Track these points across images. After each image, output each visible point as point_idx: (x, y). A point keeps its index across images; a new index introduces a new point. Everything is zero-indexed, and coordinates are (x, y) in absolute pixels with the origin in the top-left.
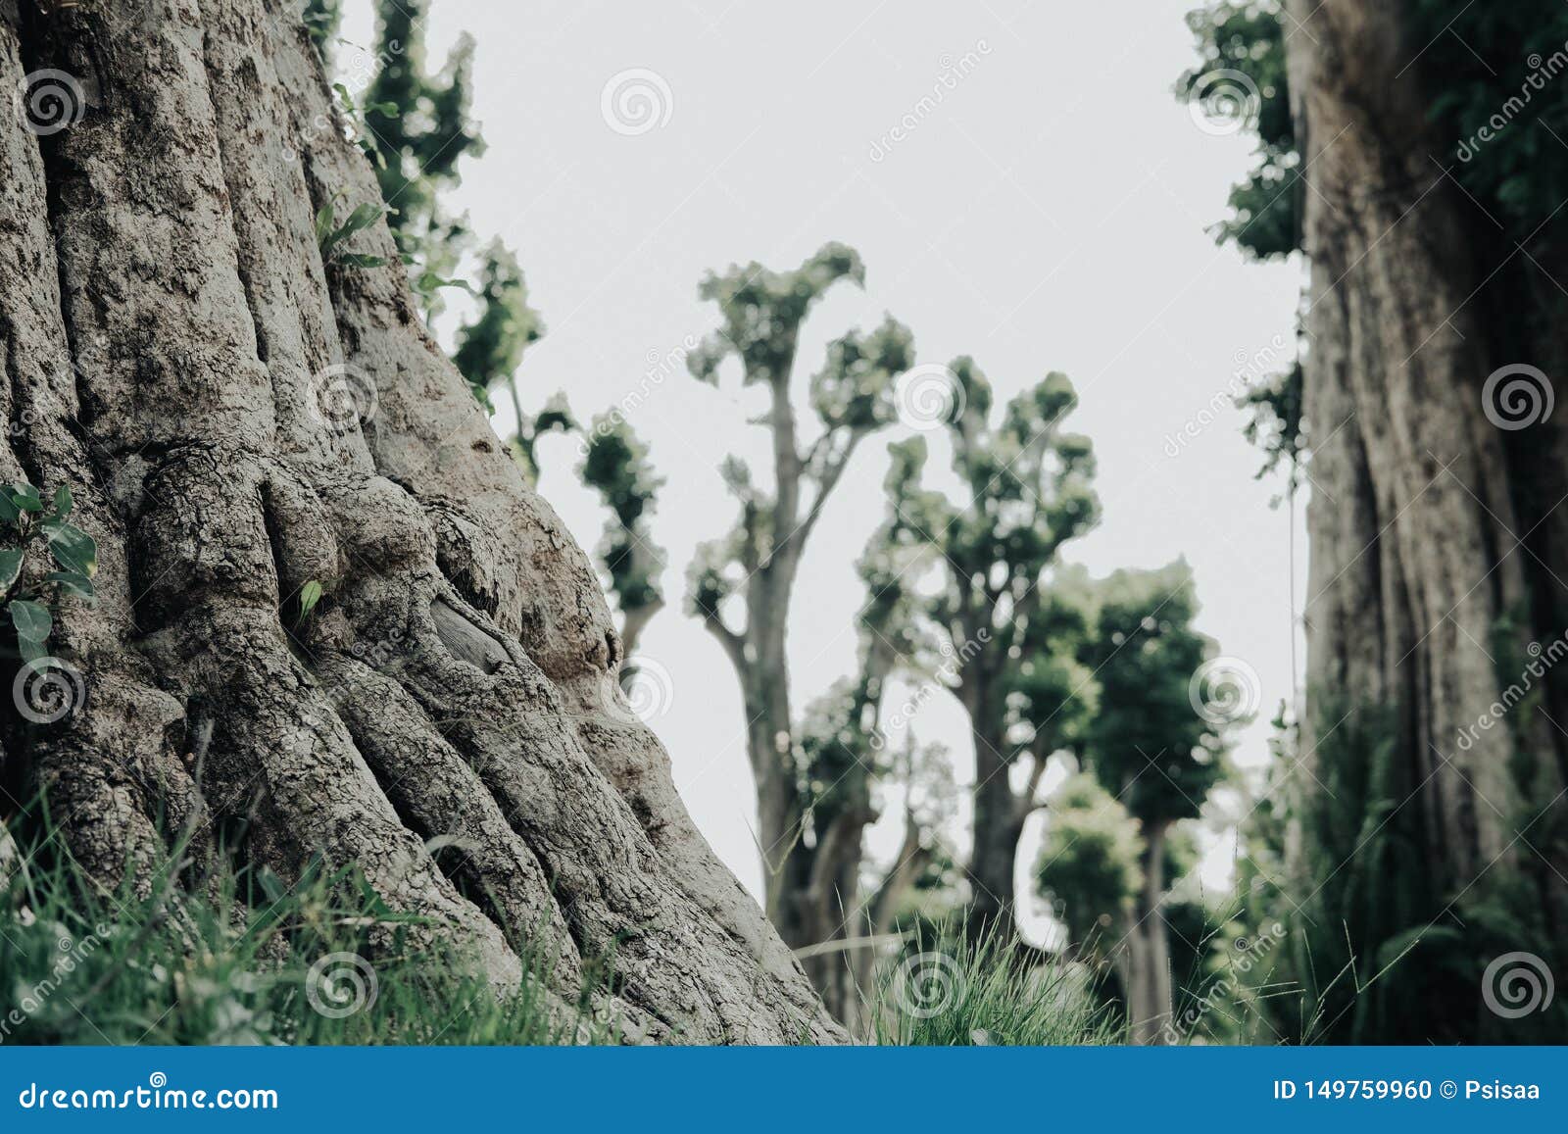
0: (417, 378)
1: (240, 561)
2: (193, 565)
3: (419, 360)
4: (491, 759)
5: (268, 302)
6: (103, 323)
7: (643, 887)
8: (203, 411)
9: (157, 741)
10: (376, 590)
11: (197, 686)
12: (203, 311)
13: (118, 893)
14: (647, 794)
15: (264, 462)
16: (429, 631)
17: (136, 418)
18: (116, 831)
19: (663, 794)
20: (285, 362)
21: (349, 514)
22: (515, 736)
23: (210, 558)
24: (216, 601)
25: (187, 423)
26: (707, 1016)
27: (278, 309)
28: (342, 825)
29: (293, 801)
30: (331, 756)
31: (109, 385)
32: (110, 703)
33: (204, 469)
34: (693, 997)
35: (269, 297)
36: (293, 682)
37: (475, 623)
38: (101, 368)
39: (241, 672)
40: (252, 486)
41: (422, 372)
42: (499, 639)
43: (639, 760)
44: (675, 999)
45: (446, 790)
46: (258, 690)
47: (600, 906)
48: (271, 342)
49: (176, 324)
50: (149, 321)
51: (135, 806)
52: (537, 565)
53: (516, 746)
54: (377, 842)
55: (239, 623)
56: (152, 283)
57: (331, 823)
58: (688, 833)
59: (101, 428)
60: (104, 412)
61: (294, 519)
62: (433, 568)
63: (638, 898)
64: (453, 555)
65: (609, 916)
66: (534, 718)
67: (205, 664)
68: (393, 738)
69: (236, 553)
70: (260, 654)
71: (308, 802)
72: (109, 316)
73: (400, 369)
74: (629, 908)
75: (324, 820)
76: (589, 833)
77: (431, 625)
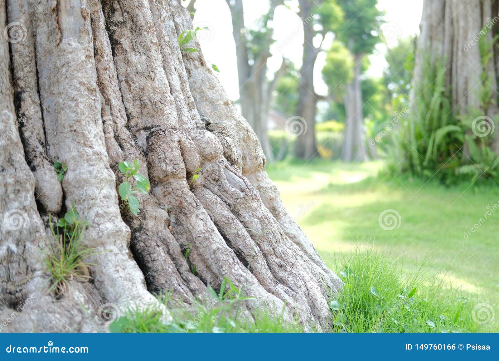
0: (207, 83)
1: (177, 169)
2: (166, 171)
3: (208, 77)
4: (244, 218)
5: (171, 75)
6: (130, 90)
7: (284, 250)
8: (159, 116)
9: (163, 225)
10: (209, 166)
11: (169, 205)
12: (157, 84)
13: (166, 282)
14: (275, 205)
15: (179, 133)
16: (225, 179)
17: (142, 119)
18: (162, 262)
19: (279, 204)
20: (177, 94)
21: (201, 145)
22: (250, 210)
23: (169, 169)
24: (171, 180)
25: (155, 120)
26: (303, 288)
27: (173, 76)
28: (215, 252)
29: (200, 243)
30: (209, 229)
31: (134, 109)
32: (151, 217)
33: (164, 139)
34: (301, 283)
35: (171, 73)
36: (195, 205)
37: (235, 174)
38: (131, 104)
39: (181, 203)
40: (177, 143)
41: (208, 81)
42: (242, 179)
43: (273, 196)
44: (295, 284)
45: (235, 231)
46: (187, 208)
47: (274, 257)
48: (173, 87)
49: (150, 89)
50: (142, 89)
51: (165, 253)
52: (244, 141)
53: (250, 214)
54: (224, 256)
55: (178, 187)
56: (142, 77)
57: (212, 250)
58: (285, 214)
59: (132, 123)
60: (133, 118)
61: (188, 151)
62: (224, 158)
63: (284, 254)
64: (227, 150)
65: (277, 260)
66: (255, 205)
67: (169, 198)
68: (220, 215)
69: (176, 167)
70: (185, 196)
71: (205, 245)
72: (132, 88)
73: (203, 81)
74: (281, 257)
75: (210, 250)
76: (270, 237)
77: (225, 177)
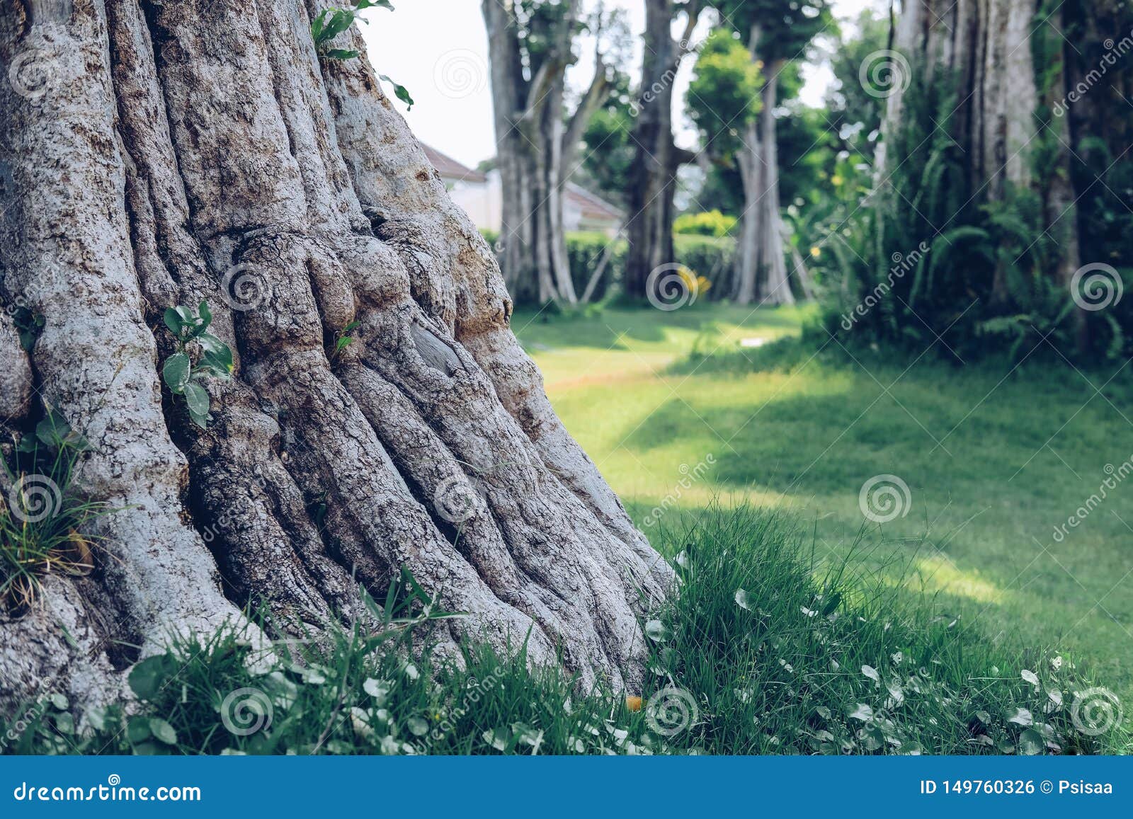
0: (379, 129)
1: (302, 323)
2: (275, 328)
3: (380, 115)
4: (454, 434)
5: (293, 110)
6: (196, 145)
7: (544, 508)
8: (263, 204)
9: (266, 450)
10: (376, 318)
11: (282, 404)
12: (257, 132)
13: (269, 577)
14: (531, 405)
15: (307, 243)
16: (411, 347)
17: (223, 210)
18: (261, 534)
19: (540, 403)
20: (307, 153)
21: (359, 271)
22: (467, 418)
23: (284, 322)
24: (289, 349)
25: (254, 212)
26: (585, 591)
27: (298, 113)
28: (382, 509)
29: (351, 491)
30: (370, 460)
31: (205, 188)
32: (239, 431)
33: (274, 257)
34: (580, 580)
35: (293, 106)
36: (340, 404)
37: (437, 336)
38: (198, 176)
39: (309, 400)
40: (302, 264)
41: (382, 124)
42: (452, 347)
43: (526, 385)
44: (567, 583)
45: (432, 465)
46: (321, 412)
47: (520, 522)
48: (297, 139)
49: (242, 143)
50: (225, 142)
51: (268, 512)
52: (461, 261)
53: (468, 425)
54: (403, 520)
55: (304, 364)
56: (225, 115)
57: (375, 508)
58: (554, 426)
59: (202, 219)
60: (202, 208)
61: (328, 282)
62: (410, 301)
63: (542, 515)
64: (418, 283)
65: (526, 529)
66: (478, 405)
67: (283, 390)
68: (398, 428)
69: (299, 318)
70: (319, 384)
71: (360, 494)
72: (200, 139)
73: (368, 124)
74: (537, 523)
75: (371, 505)
76: (512, 477)
77: (412, 342)
